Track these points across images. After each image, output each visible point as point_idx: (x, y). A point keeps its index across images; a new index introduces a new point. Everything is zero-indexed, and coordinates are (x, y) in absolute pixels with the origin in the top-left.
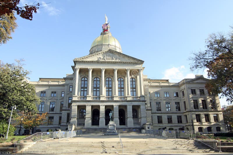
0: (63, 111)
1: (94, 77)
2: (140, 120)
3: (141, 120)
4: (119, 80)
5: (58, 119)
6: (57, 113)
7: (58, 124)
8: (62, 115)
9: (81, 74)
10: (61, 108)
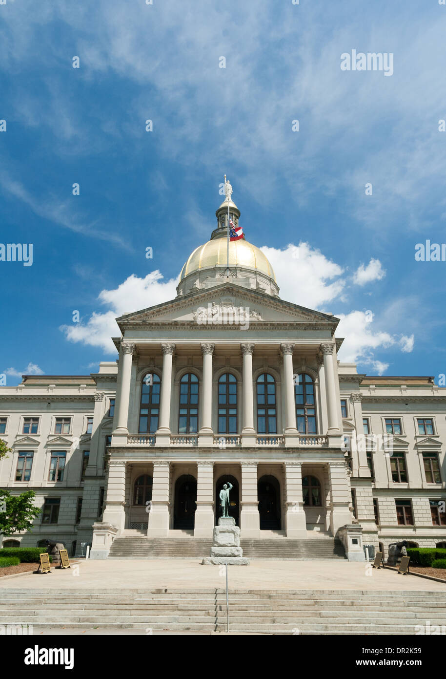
0: (86, 482)
1: (181, 372)
2: (329, 512)
3: (331, 514)
4: (261, 379)
5: (74, 506)
6: (70, 485)
7: (73, 522)
8: (85, 493)
9: (141, 364)
10: (83, 470)
